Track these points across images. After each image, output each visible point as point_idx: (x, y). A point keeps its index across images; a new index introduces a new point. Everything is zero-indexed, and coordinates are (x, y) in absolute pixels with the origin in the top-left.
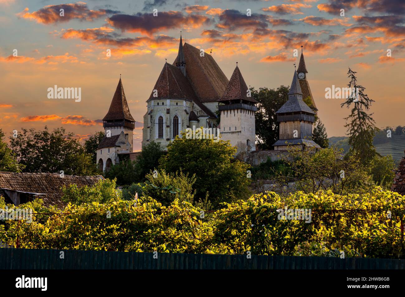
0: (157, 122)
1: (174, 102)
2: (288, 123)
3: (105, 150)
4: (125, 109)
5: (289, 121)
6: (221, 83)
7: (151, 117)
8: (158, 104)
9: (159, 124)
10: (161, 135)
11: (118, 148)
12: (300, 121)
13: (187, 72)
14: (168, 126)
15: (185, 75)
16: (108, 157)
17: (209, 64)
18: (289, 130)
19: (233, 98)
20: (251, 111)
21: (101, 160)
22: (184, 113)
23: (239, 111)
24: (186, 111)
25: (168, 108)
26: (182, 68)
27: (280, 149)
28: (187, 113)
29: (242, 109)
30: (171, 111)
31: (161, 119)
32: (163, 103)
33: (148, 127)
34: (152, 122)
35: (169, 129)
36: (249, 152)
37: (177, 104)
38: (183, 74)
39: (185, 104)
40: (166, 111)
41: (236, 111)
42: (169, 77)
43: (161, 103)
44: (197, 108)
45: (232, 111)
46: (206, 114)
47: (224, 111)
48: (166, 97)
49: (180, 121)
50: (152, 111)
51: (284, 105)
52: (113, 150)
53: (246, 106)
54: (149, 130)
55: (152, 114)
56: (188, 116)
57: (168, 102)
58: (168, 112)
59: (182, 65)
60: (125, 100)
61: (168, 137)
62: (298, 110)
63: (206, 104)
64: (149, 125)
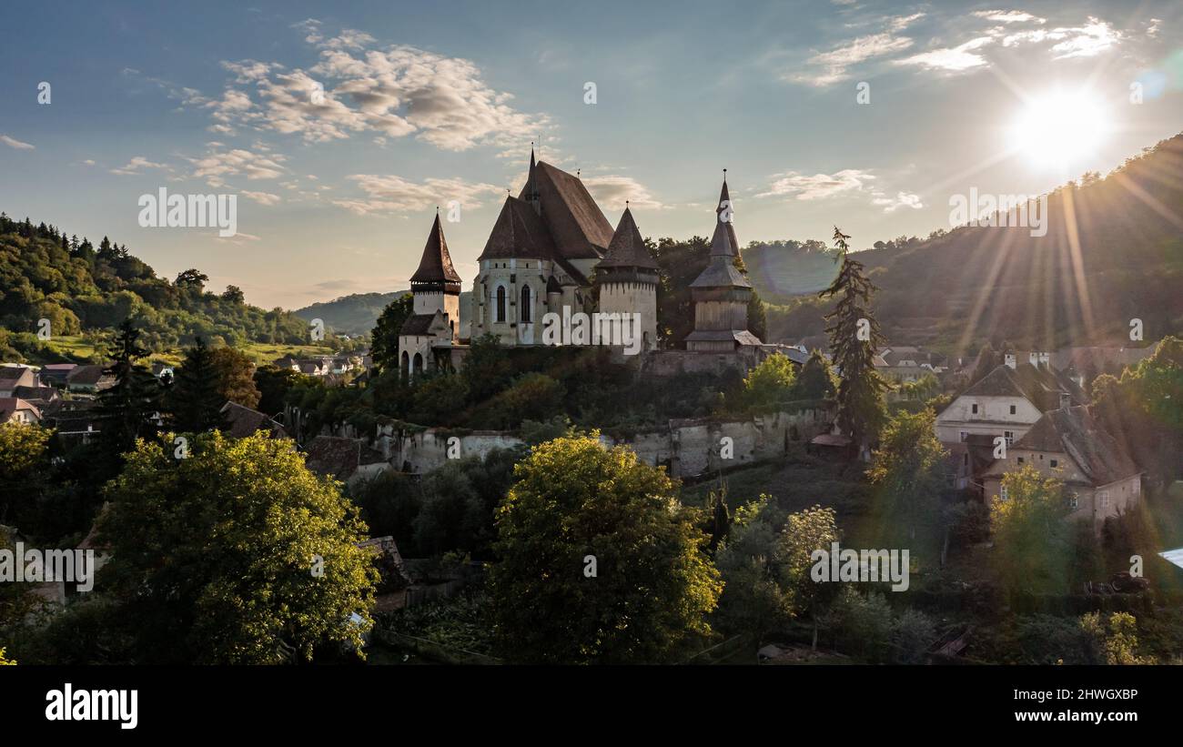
0: (496, 296)
1: (522, 263)
2: (710, 304)
3: (412, 339)
4: (445, 263)
5: (710, 300)
6: (594, 225)
7: (486, 287)
8: (497, 265)
9: (498, 298)
10: (501, 317)
11: (432, 338)
12: (731, 302)
13: (542, 208)
14: (512, 304)
15: (539, 213)
16: (416, 350)
17: (577, 194)
18: (711, 315)
19: (622, 263)
20: (650, 283)
21: (405, 354)
22: (539, 281)
23: (632, 285)
24: (541, 277)
25: (513, 273)
26: (535, 202)
27: (698, 347)
28: (544, 281)
29: (637, 282)
30: (518, 278)
31: (501, 291)
32: (504, 265)
33: (481, 305)
34: (488, 296)
35: (514, 308)
36: (647, 353)
37: (527, 265)
38: (536, 213)
39: (540, 266)
40: (509, 278)
41: (626, 286)
42: (514, 221)
43: (500, 265)
44: (560, 271)
45: (620, 286)
46: (574, 282)
47: (606, 283)
48: (509, 255)
49: (532, 293)
50: (486, 277)
51: (703, 274)
52: (423, 340)
53: (643, 276)
54: (481, 308)
55: (486, 283)
56: (545, 285)
57: (512, 262)
58: (513, 279)
59: (535, 199)
60: (445, 248)
61: (514, 321)
62: (727, 284)
63: (573, 262)
64: (483, 300)
